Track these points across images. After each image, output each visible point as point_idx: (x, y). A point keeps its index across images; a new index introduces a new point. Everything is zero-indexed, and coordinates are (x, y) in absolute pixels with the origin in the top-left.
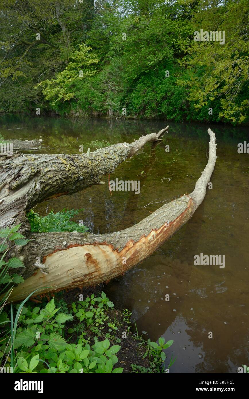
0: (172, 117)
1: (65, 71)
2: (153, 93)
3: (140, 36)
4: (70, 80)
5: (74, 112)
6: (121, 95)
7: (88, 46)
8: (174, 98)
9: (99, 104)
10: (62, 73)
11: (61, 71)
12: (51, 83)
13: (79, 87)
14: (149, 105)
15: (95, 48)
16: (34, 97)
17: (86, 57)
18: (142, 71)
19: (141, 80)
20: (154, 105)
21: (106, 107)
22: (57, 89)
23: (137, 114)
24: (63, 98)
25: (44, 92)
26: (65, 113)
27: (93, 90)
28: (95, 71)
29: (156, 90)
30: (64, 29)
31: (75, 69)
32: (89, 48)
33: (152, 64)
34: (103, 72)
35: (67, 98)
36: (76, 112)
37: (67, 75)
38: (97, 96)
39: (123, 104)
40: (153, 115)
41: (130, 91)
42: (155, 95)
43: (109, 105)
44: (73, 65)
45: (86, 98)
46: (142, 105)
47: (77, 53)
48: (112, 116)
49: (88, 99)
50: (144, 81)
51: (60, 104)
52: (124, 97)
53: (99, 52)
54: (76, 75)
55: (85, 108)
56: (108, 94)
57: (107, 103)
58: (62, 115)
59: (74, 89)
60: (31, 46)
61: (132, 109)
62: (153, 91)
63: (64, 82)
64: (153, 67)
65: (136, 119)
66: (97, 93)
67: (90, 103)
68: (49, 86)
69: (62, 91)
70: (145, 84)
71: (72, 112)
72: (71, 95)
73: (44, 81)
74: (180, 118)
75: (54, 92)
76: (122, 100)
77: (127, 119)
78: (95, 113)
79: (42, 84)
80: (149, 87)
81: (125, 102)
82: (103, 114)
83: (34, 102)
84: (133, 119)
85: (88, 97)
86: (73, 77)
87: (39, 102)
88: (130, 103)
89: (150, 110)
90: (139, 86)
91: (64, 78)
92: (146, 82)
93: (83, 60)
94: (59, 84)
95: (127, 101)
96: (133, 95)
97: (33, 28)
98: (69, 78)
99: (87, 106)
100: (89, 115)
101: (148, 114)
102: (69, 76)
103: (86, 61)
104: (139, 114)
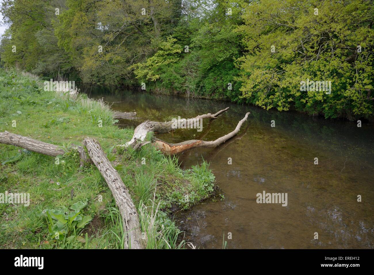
0: (234, 100)
1: (153, 57)
2: (221, 81)
3: (213, 39)
4: (158, 64)
5: (159, 90)
6: (197, 80)
7: (174, 38)
8: (236, 86)
9: (179, 86)
10: (151, 58)
11: (151, 57)
12: (141, 65)
13: (165, 70)
14: (218, 89)
15: (180, 40)
16: (126, 75)
17: (172, 46)
18: (214, 64)
19: (212, 70)
20: (221, 90)
21: (185, 88)
22: (146, 71)
23: (209, 96)
24: (150, 78)
25: (135, 72)
26: (150, 89)
27: (175, 74)
28: (178, 59)
29: (223, 78)
30: (156, 24)
31: (163, 56)
32: (175, 40)
33: (222, 60)
34: (184, 60)
35: (154, 78)
36: (160, 90)
37: (155, 60)
38: (178, 79)
39: (198, 87)
40: (221, 98)
41: (204, 77)
42: (222, 82)
43: (187, 87)
44: (161, 52)
45: (169, 80)
46: (212, 89)
47: (165, 43)
48: (189, 95)
49: (170, 80)
50: (215, 71)
51: (147, 82)
52: (200, 81)
53: (182, 43)
54: (163, 60)
55: (168, 88)
56: (186, 78)
57: (186, 85)
58: (148, 91)
59: (160, 72)
60: (128, 36)
61: (205, 91)
62: (221, 79)
63: (152, 65)
64: (222, 62)
65: (208, 99)
66: (178, 76)
67: (172, 83)
68: (140, 68)
69: (150, 73)
70: (215, 73)
71: (156, 89)
72: (157, 76)
73: (136, 64)
74: (241, 101)
75: (143, 73)
76: (197, 84)
77: (201, 99)
78: (175, 92)
79: (134, 66)
80: (218, 75)
81: (200, 85)
82: (182, 93)
83: (125, 79)
84: (205, 99)
85: (171, 79)
86: (160, 62)
87: (129, 78)
88: (204, 86)
89: (218, 94)
90: (211, 74)
91: (152, 62)
92: (216, 72)
93: (169, 50)
94: (148, 67)
95: (201, 85)
96: (206, 81)
97: (132, 24)
98: (157, 63)
99: (169, 86)
100: (170, 93)
101: (216, 96)
102: (157, 62)
103: (171, 50)
104: (211, 95)
